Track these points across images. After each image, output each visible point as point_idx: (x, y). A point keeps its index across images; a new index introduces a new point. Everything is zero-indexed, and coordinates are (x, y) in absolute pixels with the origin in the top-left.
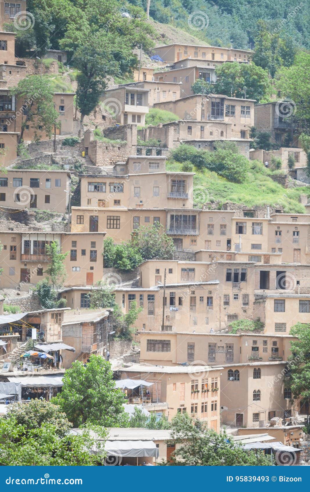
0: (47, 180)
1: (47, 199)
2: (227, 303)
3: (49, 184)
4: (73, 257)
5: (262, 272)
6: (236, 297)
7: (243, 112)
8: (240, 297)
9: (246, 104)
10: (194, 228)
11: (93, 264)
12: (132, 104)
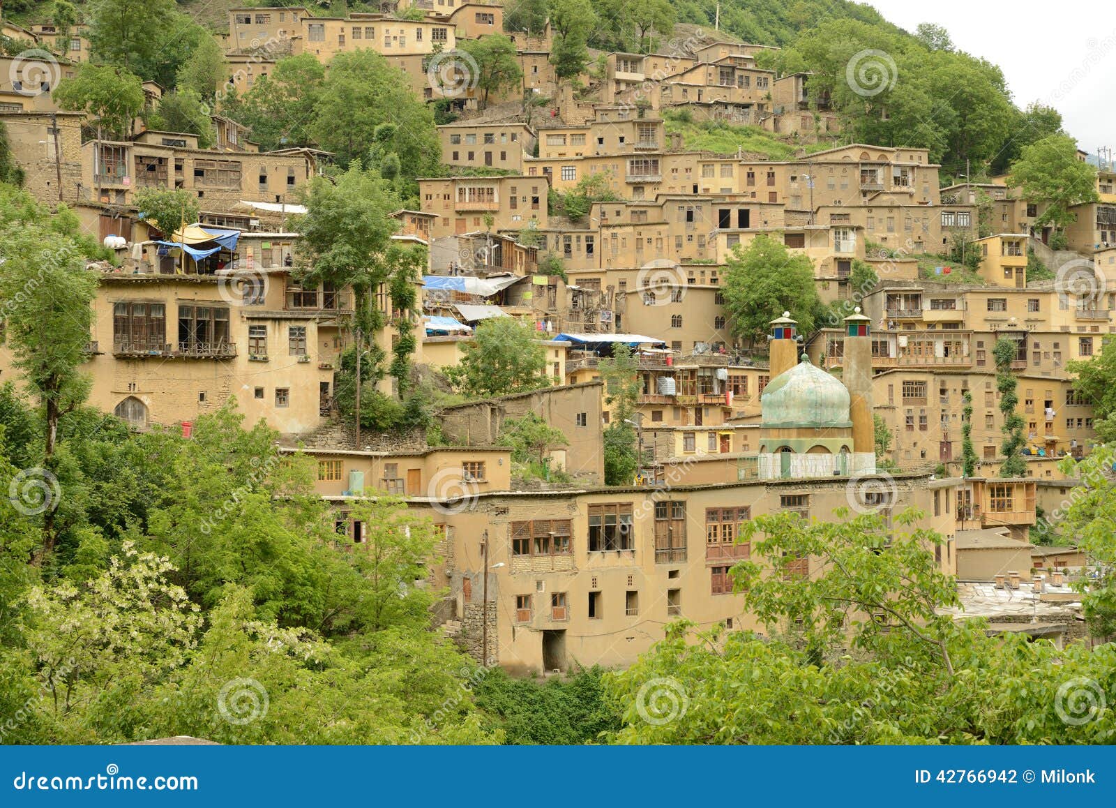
0: (503, 135)
1: (503, 156)
2: (679, 245)
3: (504, 138)
4: (514, 205)
5: (721, 211)
6: (690, 238)
7: (759, 84)
8: (695, 238)
9: (764, 75)
10: (656, 173)
11: (535, 212)
12: (626, 70)
